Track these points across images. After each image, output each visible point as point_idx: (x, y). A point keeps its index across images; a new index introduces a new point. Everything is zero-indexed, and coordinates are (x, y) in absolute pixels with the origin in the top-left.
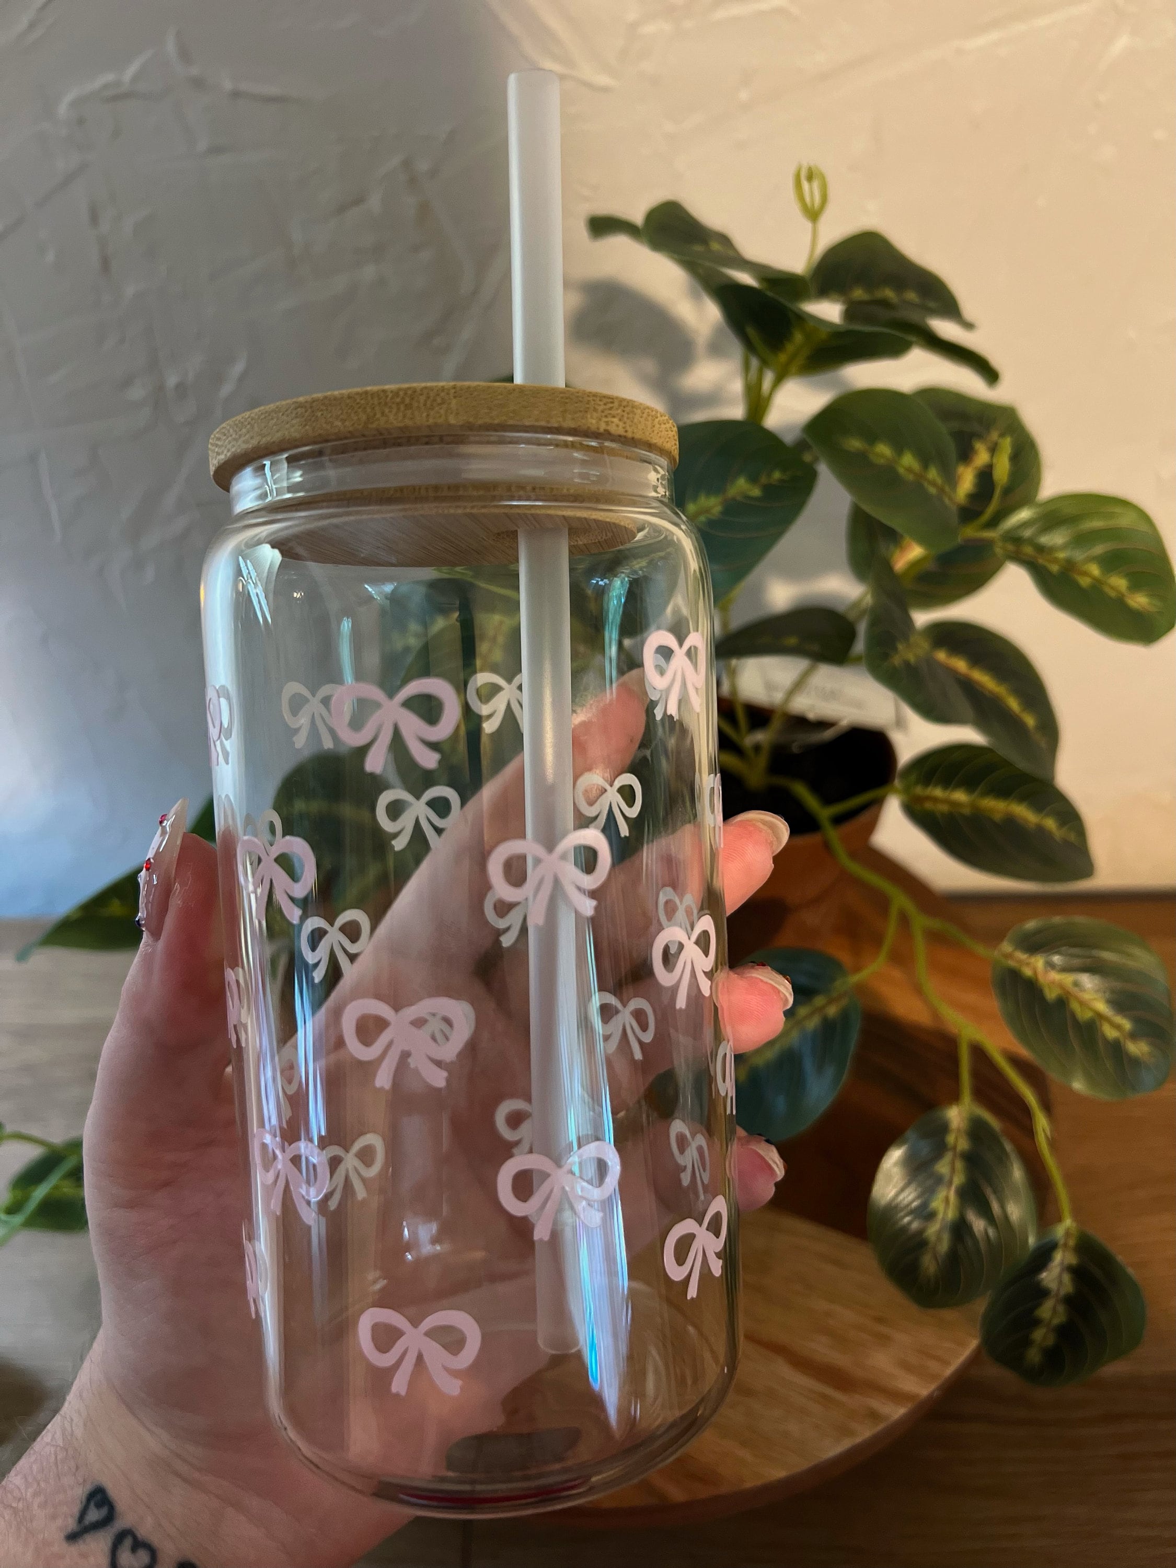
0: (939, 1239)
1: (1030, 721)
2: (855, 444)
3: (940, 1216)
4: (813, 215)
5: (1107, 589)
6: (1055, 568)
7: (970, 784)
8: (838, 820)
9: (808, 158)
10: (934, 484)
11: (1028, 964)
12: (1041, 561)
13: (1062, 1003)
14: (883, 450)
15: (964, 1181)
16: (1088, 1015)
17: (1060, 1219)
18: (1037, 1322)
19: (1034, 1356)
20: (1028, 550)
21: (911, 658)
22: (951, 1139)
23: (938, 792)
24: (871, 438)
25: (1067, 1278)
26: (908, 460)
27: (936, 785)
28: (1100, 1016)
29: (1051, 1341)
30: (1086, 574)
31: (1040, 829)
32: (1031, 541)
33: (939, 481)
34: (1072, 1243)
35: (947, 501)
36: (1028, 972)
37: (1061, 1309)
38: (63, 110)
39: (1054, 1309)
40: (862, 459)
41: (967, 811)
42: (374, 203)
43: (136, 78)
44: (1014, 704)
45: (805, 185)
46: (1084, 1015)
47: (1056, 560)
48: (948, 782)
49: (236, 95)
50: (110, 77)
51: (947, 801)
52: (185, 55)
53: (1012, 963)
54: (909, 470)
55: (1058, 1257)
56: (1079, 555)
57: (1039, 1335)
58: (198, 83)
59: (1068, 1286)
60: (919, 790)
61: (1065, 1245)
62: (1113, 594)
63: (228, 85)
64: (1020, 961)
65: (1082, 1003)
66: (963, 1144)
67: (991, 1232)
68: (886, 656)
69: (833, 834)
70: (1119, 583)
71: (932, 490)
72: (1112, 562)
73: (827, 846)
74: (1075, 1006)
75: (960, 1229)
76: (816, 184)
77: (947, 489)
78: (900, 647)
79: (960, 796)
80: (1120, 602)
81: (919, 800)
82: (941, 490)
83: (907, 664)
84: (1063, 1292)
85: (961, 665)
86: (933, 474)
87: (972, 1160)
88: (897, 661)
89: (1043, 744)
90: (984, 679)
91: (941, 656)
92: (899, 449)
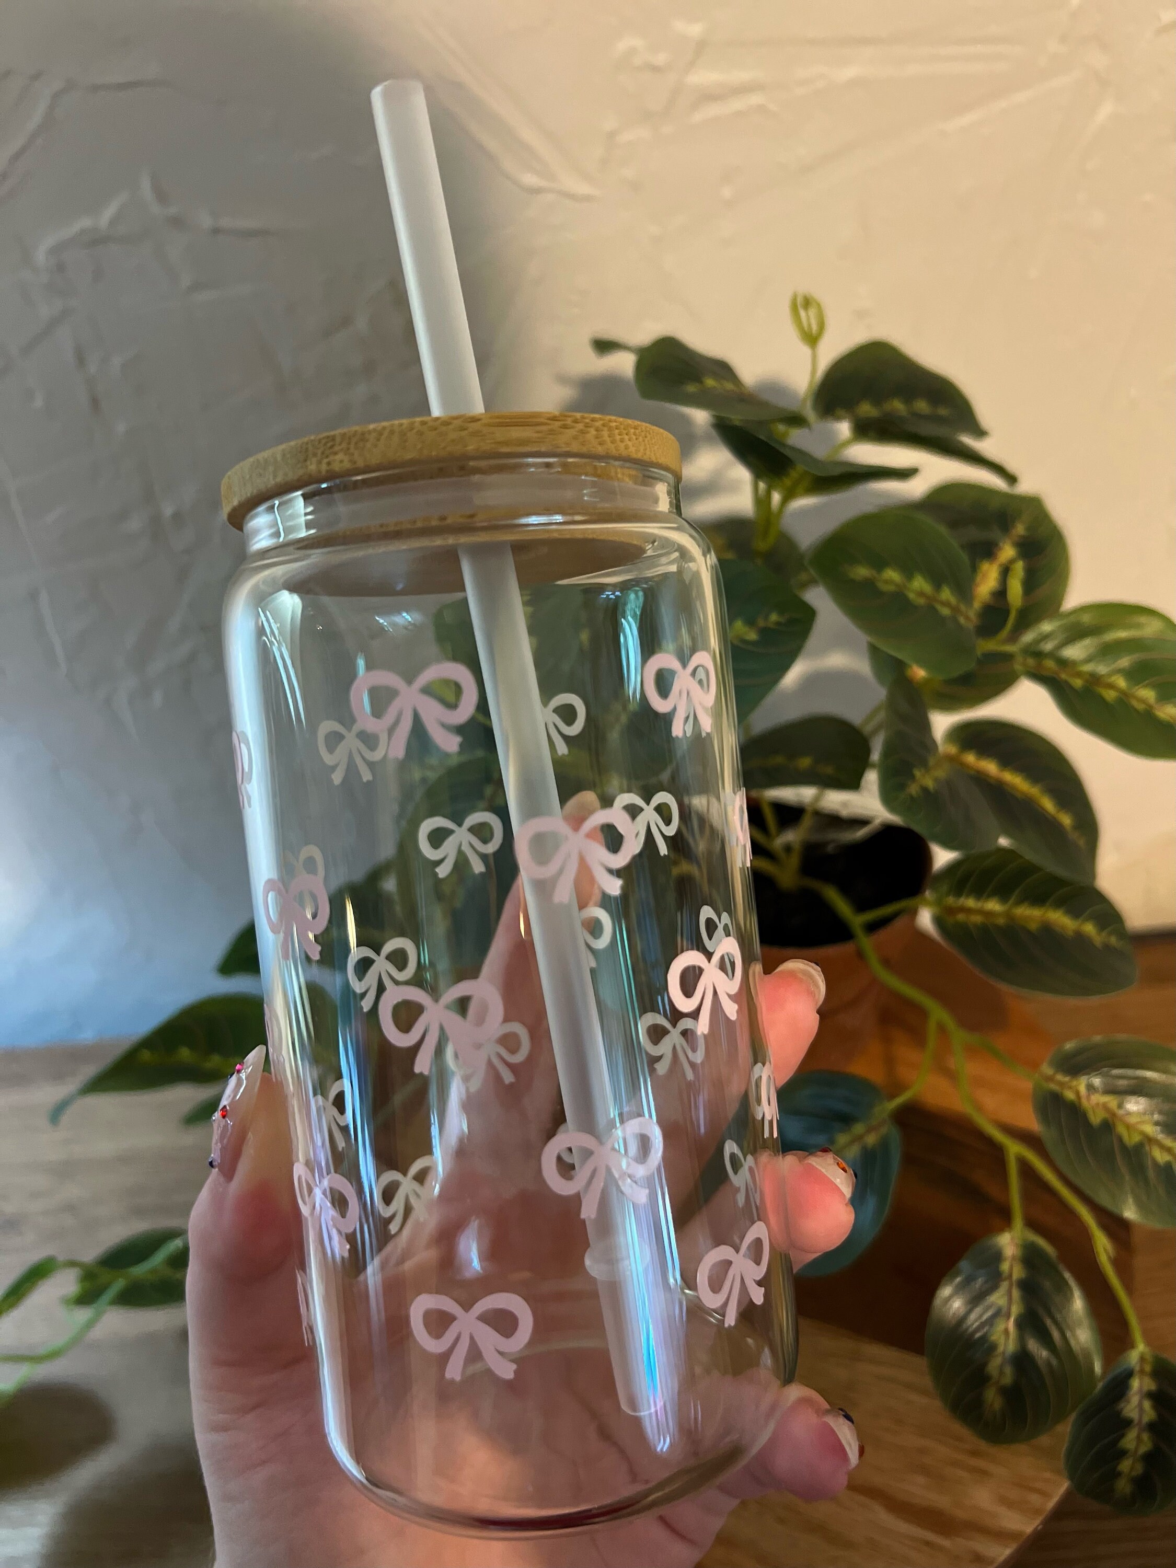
0: (1001, 1373)
1: (1066, 820)
2: (862, 572)
3: (1001, 1349)
4: (812, 339)
5: (1135, 703)
6: (1078, 683)
7: (1003, 893)
8: (872, 927)
9: (805, 287)
10: (947, 604)
11: (1070, 1088)
12: (1064, 676)
13: (1108, 1126)
14: (892, 575)
15: (1023, 1311)
16: (1136, 1138)
17: (1132, 1346)
18: (1123, 1453)
19: (1123, 1486)
20: (1050, 664)
21: (929, 783)
22: (1005, 1267)
23: (971, 903)
24: (879, 564)
25: (1147, 1405)
26: (920, 584)
27: (968, 896)
28: (1150, 1140)
29: (1139, 1469)
30: (1111, 686)
31: (1080, 937)
32: (1052, 655)
33: (953, 600)
34: (1148, 1368)
35: (962, 620)
36: (1070, 1095)
37: (1145, 1436)
38: (41, 256)
39: (1139, 1438)
40: (869, 586)
41: (1001, 921)
42: (361, 323)
43: (113, 222)
44: (1048, 804)
45: (802, 313)
46: (1132, 1139)
47: (1079, 674)
48: (980, 892)
49: (216, 231)
50: (85, 222)
51: (980, 912)
52: (162, 196)
53: (1053, 1086)
54: (921, 594)
55: (1135, 1384)
56: (1102, 669)
57: (1125, 1466)
58: (177, 222)
59: (1149, 1412)
60: (951, 900)
61: (1142, 1372)
62: (1140, 707)
63: (206, 221)
64: (1062, 1084)
65: (1128, 1127)
66: (1018, 1273)
67: (1054, 1362)
68: (902, 787)
69: (866, 942)
70: (1147, 694)
71: (945, 611)
72: (1138, 674)
73: (860, 955)
74: (1121, 1129)
75: (1022, 1360)
76: (812, 312)
77: (963, 607)
78: (917, 773)
79: (993, 905)
80: (1148, 716)
81: (951, 911)
82: (955, 610)
83: (925, 790)
84: (1146, 1419)
85: (990, 767)
86: (946, 594)
87: (1029, 1288)
88: (913, 789)
89: (1082, 842)
90: (1015, 780)
91: (970, 758)
92: (909, 574)
